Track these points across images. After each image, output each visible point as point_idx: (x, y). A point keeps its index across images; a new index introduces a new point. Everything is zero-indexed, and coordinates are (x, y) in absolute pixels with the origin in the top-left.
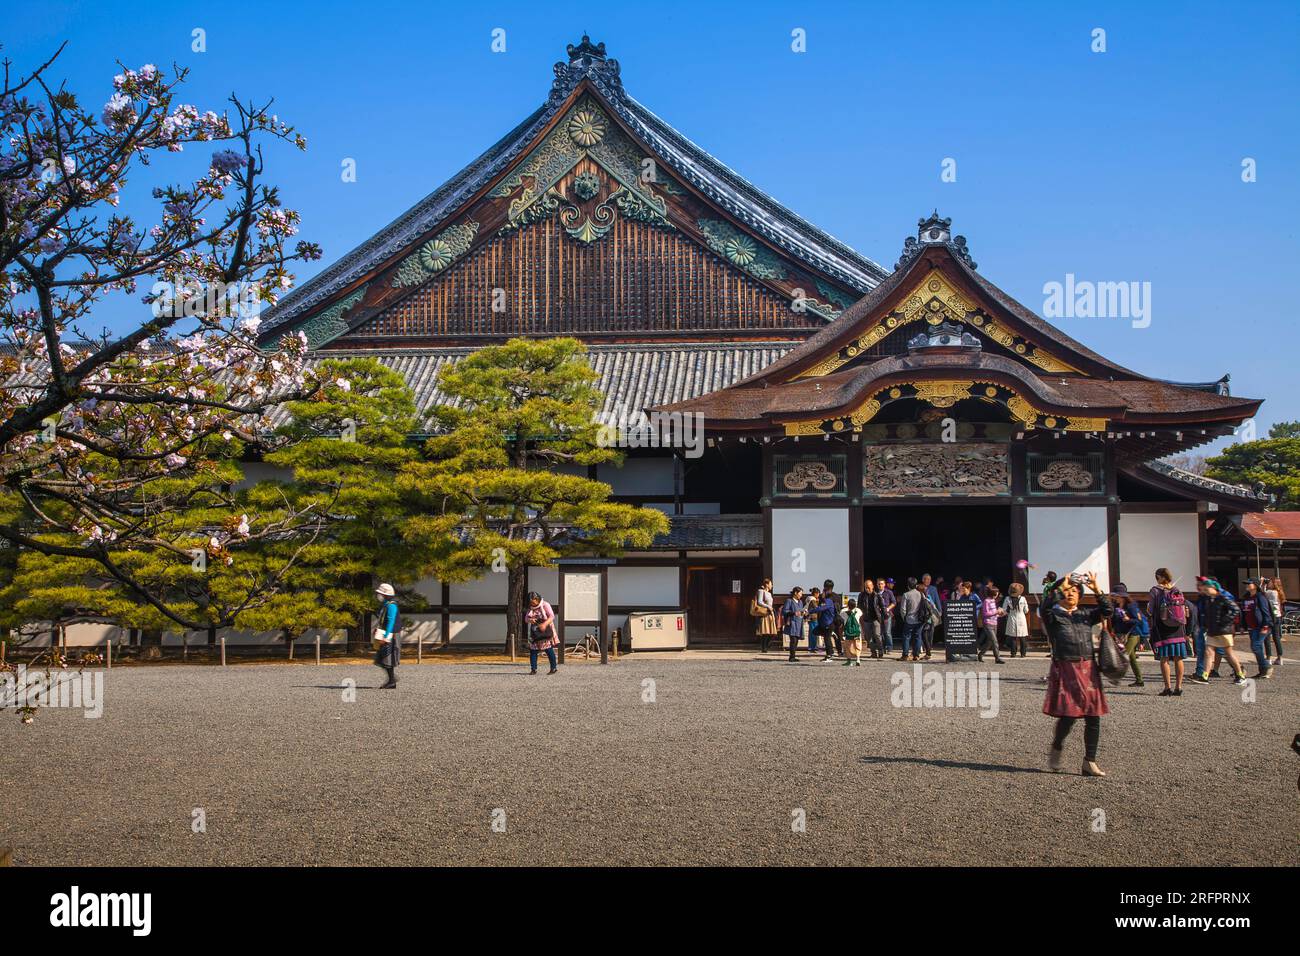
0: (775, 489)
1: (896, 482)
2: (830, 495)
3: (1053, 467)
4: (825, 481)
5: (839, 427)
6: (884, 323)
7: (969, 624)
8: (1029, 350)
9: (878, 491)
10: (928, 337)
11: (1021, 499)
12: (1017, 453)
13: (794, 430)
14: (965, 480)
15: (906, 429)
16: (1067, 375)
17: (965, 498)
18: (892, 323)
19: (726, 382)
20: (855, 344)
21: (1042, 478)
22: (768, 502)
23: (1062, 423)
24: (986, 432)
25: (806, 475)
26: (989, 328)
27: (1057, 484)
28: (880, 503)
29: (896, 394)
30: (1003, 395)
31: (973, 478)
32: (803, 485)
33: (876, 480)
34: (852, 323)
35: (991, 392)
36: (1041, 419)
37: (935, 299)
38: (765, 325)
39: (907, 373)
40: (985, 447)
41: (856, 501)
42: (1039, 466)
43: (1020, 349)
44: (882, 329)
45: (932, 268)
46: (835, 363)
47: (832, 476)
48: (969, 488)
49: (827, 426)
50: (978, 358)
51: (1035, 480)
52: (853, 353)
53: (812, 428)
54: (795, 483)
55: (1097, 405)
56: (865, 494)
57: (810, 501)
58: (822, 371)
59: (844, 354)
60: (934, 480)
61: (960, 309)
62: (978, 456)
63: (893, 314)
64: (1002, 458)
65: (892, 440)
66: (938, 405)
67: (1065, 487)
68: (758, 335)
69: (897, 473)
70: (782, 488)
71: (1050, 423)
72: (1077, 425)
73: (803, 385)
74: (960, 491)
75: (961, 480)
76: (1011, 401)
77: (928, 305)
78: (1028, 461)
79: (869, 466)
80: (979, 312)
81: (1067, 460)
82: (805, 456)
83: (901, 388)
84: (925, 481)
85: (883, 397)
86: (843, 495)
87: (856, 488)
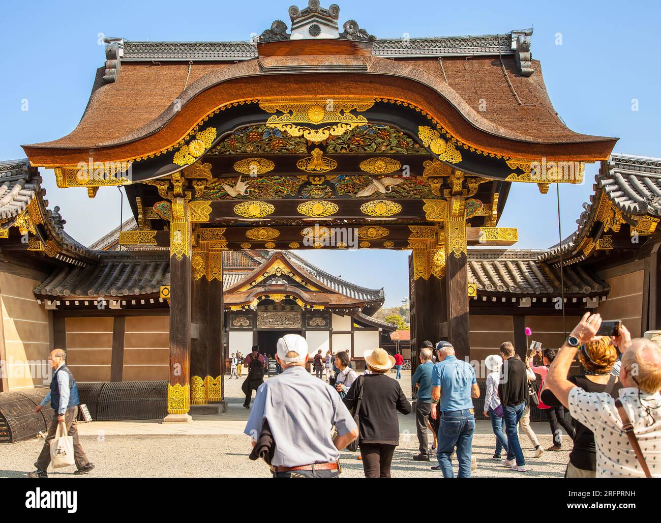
0: (230, 325)
1: (267, 324)
2: (247, 327)
3: (314, 319)
4: (246, 323)
5: (247, 307)
6: (263, 275)
7: (275, 366)
8: (306, 284)
9: (262, 326)
10: (272, 281)
11: (304, 329)
12: (304, 314)
13: (233, 308)
14: (288, 323)
15: (270, 307)
16: (317, 292)
17: (288, 328)
18: (266, 275)
19: (228, 286)
20: (254, 281)
21: (311, 322)
22: (228, 329)
23: (312, 307)
24: (294, 308)
25: (240, 321)
26: (294, 277)
27: (315, 324)
28: (262, 330)
29: (263, 298)
30: (295, 298)
31: (290, 322)
32: (239, 324)
33: (261, 322)
34: (253, 275)
35: (291, 298)
36: (306, 306)
37: (279, 268)
38: (243, 266)
39: (265, 292)
40: (294, 313)
41: (255, 329)
42: (311, 318)
43: (304, 284)
44: (263, 277)
45: (277, 259)
46: (249, 287)
47: (248, 321)
48: (289, 325)
49: (243, 307)
50: (286, 287)
51: (308, 323)
52: (254, 284)
53: (239, 308)
54: (237, 323)
55: (321, 302)
56: (258, 327)
57: (241, 329)
58: (244, 290)
59: (251, 284)
60: (278, 323)
61: (286, 271)
62: (292, 316)
63: (266, 273)
64: (299, 316)
65: (266, 310)
66: (276, 301)
67: (318, 325)
68: (241, 269)
69: (267, 320)
70: (233, 325)
71: (308, 307)
72: (317, 307)
73: (238, 294)
74: (286, 326)
75: (286, 323)
76: (297, 300)
77: (276, 269)
78: (307, 317)
79: (259, 318)
80: (291, 272)
81: (318, 317)
82: (240, 315)
83: (265, 296)
84: (276, 323)
85: (259, 298)
86: (251, 327)
87: (255, 325)
